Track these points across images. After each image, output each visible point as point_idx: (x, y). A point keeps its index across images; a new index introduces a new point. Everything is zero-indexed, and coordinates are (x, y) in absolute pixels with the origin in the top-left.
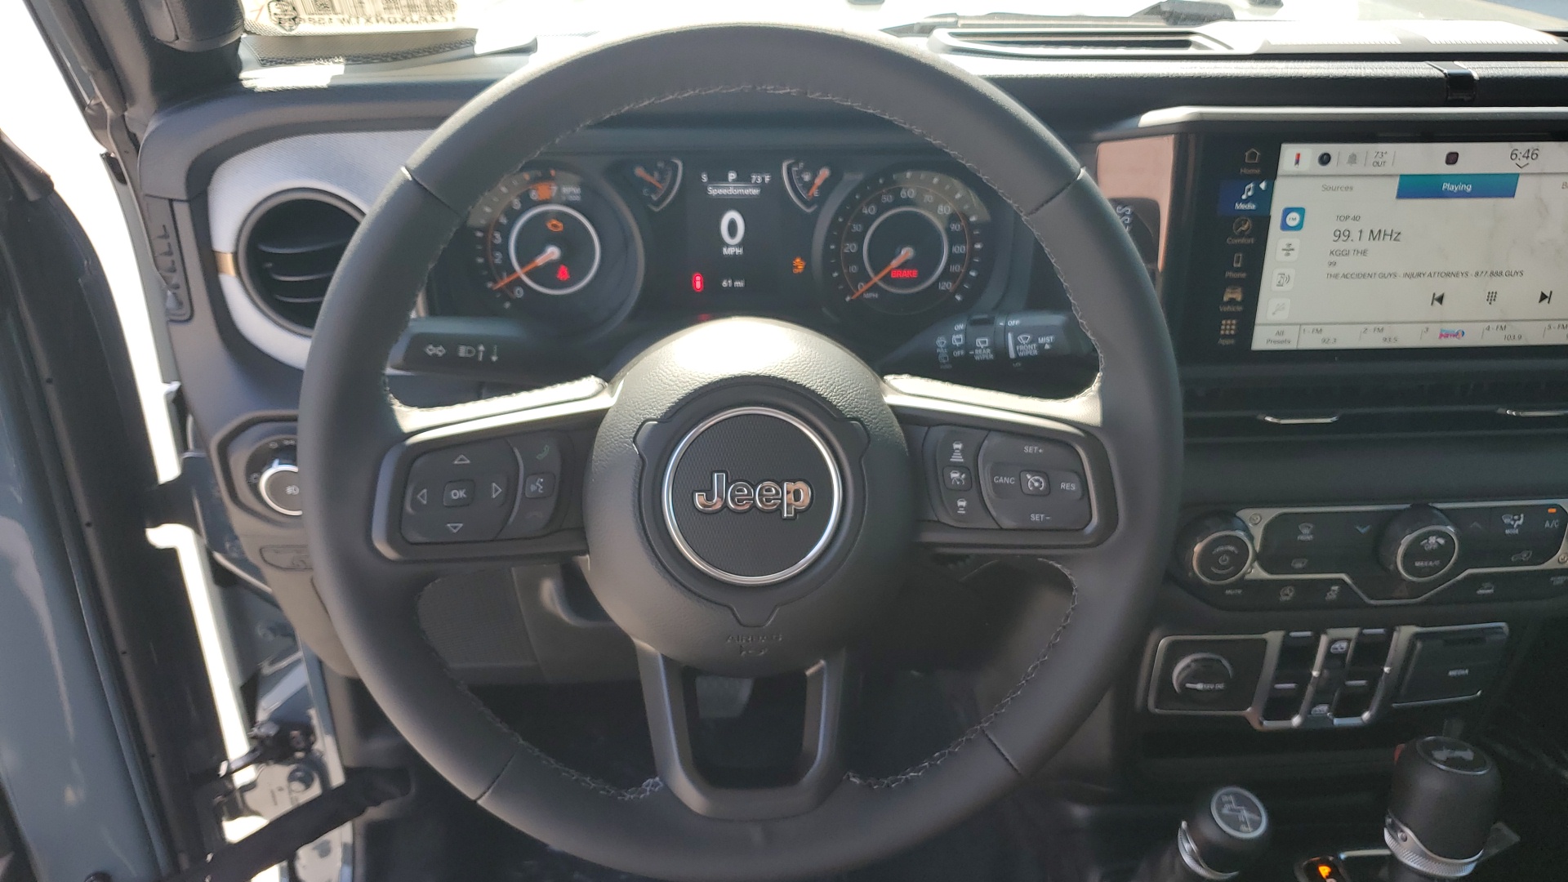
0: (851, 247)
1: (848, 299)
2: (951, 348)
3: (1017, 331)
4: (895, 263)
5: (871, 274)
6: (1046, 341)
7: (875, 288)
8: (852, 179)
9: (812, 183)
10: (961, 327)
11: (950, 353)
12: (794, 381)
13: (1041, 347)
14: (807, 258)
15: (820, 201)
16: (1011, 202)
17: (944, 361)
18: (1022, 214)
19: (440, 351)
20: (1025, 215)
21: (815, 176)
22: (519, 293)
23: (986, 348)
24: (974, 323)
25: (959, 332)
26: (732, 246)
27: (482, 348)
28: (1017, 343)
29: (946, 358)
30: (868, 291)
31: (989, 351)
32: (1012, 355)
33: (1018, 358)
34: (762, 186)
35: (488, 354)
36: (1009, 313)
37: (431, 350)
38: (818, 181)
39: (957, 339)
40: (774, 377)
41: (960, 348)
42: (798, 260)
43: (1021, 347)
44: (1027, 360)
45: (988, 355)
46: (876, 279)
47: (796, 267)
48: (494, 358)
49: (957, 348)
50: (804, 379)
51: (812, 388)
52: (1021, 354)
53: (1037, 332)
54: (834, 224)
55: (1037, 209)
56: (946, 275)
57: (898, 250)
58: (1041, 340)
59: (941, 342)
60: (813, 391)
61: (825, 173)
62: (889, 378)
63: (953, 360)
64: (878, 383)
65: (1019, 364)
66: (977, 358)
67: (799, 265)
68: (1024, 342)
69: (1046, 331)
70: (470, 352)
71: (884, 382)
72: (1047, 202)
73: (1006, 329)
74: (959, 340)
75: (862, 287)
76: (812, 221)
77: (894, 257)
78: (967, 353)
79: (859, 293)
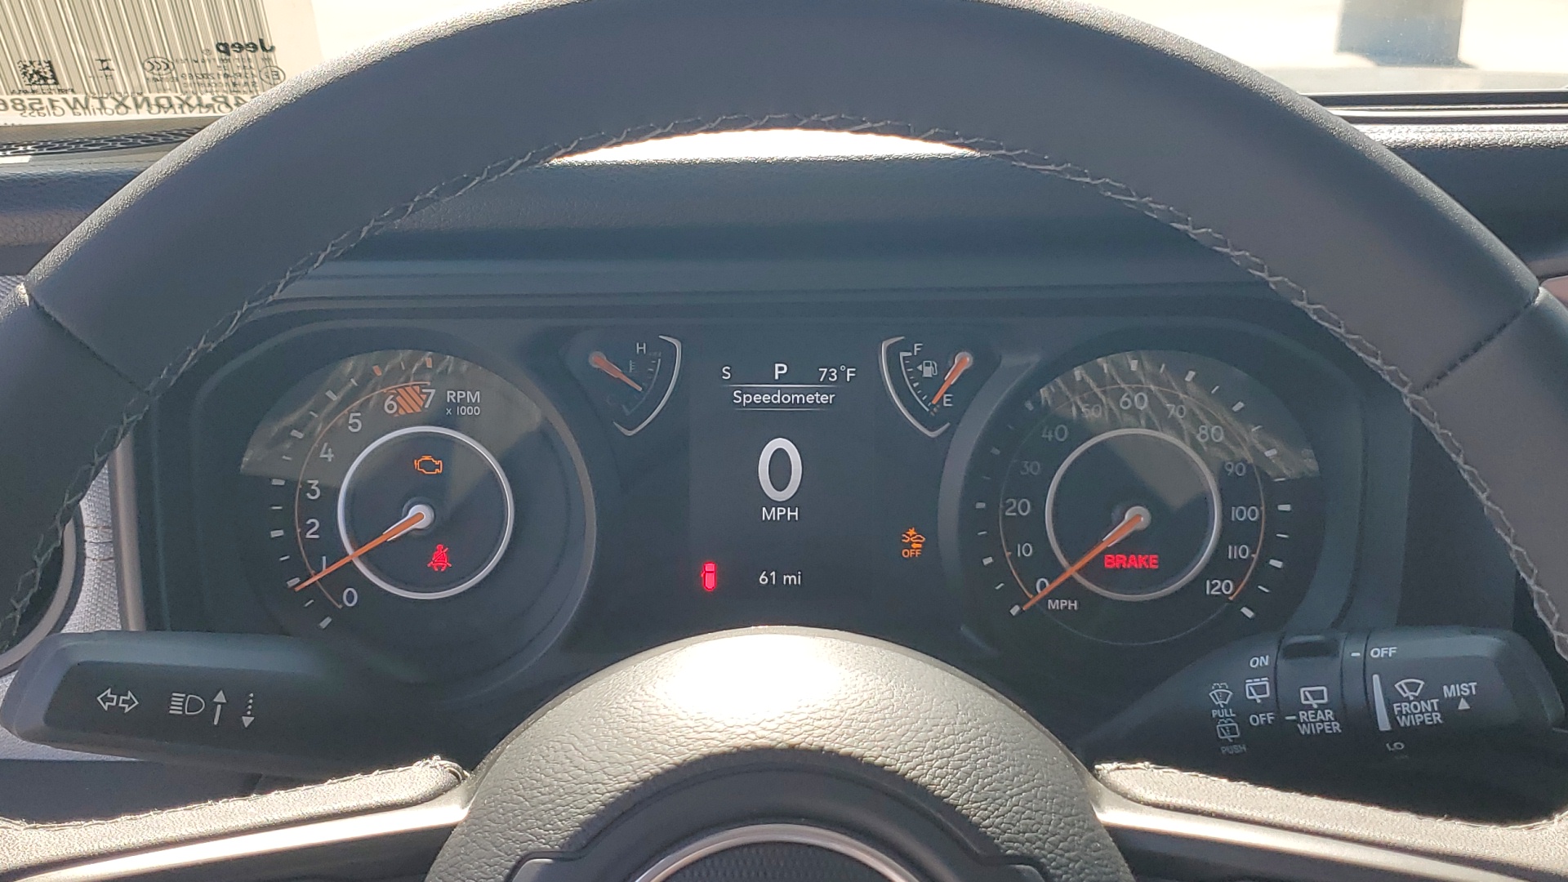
0: (1020, 508)
1: (1015, 610)
2: (1242, 708)
3: (1392, 671)
4: (1111, 539)
5: (1064, 562)
6: (1460, 691)
7: (1070, 589)
8: (1018, 363)
9: (938, 380)
10: (1264, 661)
11: (1241, 718)
12: (879, 761)
13: (1448, 707)
14: (929, 531)
15: (953, 417)
16: (1379, 362)
17: (1229, 737)
18: (1405, 391)
19: (128, 702)
20: (1412, 391)
21: (943, 369)
22: (350, 597)
23: (1322, 707)
24: (1291, 652)
25: (1258, 673)
26: (777, 504)
27: (220, 697)
28: (1391, 699)
29: (1232, 730)
30: (1053, 595)
31: (1329, 714)
32: (1384, 724)
33: (1397, 732)
34: (839, 388)
35: (233, 710)
36: (1368, 634)
37: (108, 700)
38: (951, 378)
39: (1257, 688)
40: (831, 752)
41: (1263, 708)
42: (912, 532)
43: (1406, 708)
44: (1416, 736)
45: (1327, 722)
46: (1071, 571)
47: (909, 546)
48: (247, 721)
49: (1258, 709)
50: (903, 758)
51: (922, 780)
52: (1403, 722)
53: (1435, 674)
54: (980, 462)
55: (1442, 376)
56: (1219, 566)
57: (1117, 511)
58: (1449, 692)
59: (1219, 694)
60: (924, 788)
61: (964, 361)
62: (1105, 768)
63: (1249, 734)
64: (1081, 776)
65: (1399, 746)
66: (1304, 730)
67: (914, 541)
68: (1410, 694)
69: (1460, 670)
70: (193, 705)
71: (1096, 776)
72: (1464, 358)
73: (1365, 668)
74: (1260, 690)
75: (1044, 586)
76: (938, 452)
77: (1110, 526)
78: (1279, 720)
79: (1038, 598)
